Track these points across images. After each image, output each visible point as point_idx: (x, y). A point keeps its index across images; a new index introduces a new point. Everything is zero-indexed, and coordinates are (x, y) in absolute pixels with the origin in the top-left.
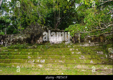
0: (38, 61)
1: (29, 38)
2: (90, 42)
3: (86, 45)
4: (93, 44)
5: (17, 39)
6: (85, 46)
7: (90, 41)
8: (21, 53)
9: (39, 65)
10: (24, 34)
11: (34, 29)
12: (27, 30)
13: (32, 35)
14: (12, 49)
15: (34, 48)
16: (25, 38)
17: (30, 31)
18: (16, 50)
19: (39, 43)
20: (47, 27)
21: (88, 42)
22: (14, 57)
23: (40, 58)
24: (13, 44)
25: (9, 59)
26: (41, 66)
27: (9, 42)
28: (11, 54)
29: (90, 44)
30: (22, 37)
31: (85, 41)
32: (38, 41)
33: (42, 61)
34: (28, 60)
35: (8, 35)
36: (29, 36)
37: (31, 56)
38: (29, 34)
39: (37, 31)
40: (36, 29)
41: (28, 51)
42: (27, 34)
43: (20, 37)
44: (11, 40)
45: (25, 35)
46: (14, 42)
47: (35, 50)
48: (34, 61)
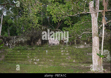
0: (34, 60)
1: (29, 41)
2: (86, 44)
3: (82, 47)
4: (88, 46)
5: (19, 41)
6: (80, 47)
7: (86, 42)
8: (23, 54)
9: (35, 63)
10: (25, 36)
11: (33, 31)
12: (27, 32)
13: (32, 37)
14: (15, 50)
15: (33, 49)
16: (26, 40)
17: (30, 33)
18: (19, 51)
19: (38, 44)
20: (46, 28)
21: (84, 43)
22: (17, 57)
23: (36, 58)
24: (16, 45)
25: (14, 58)
26: (36, 63)
27: (13, 44)
28: (15, 54)
29: (85, 46)
30: (23, 40)
31: (81, 43)
32: (37, 43)
33: (37, 60)
34: (27, 59)
35: (11, 37)
36: (29, 39)
37: (30, 56)
38: (29, 36)
39: (36, 33)
40: (35, 32)
41: (27, 52)
42: (27, 36)
43: (22, 39)
44: (14, 43)
45: (26, 38)
46: (17, 44)
47: (33, 51)
48: (31, 60)
